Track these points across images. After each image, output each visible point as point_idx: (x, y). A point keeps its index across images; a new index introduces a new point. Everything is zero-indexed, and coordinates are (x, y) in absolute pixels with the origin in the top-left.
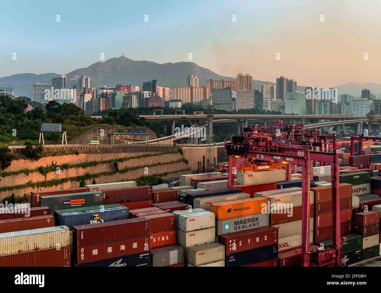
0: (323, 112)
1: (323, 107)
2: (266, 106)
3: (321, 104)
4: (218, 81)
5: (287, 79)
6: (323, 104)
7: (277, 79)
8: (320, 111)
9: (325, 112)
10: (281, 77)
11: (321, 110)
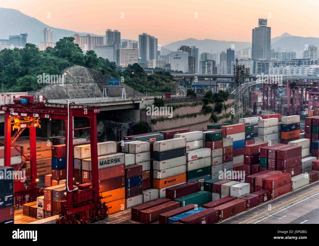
0: (206, 72)
1: (206, 66)
2: (152, 65)
3: (205, 63)
4: (84, 37)
5: (150, 36)
6: (206, 63)
7: (139, 35)
8: (203, 70)
9: (209, 71)
10: (144, 34)
11: (205, 69)
